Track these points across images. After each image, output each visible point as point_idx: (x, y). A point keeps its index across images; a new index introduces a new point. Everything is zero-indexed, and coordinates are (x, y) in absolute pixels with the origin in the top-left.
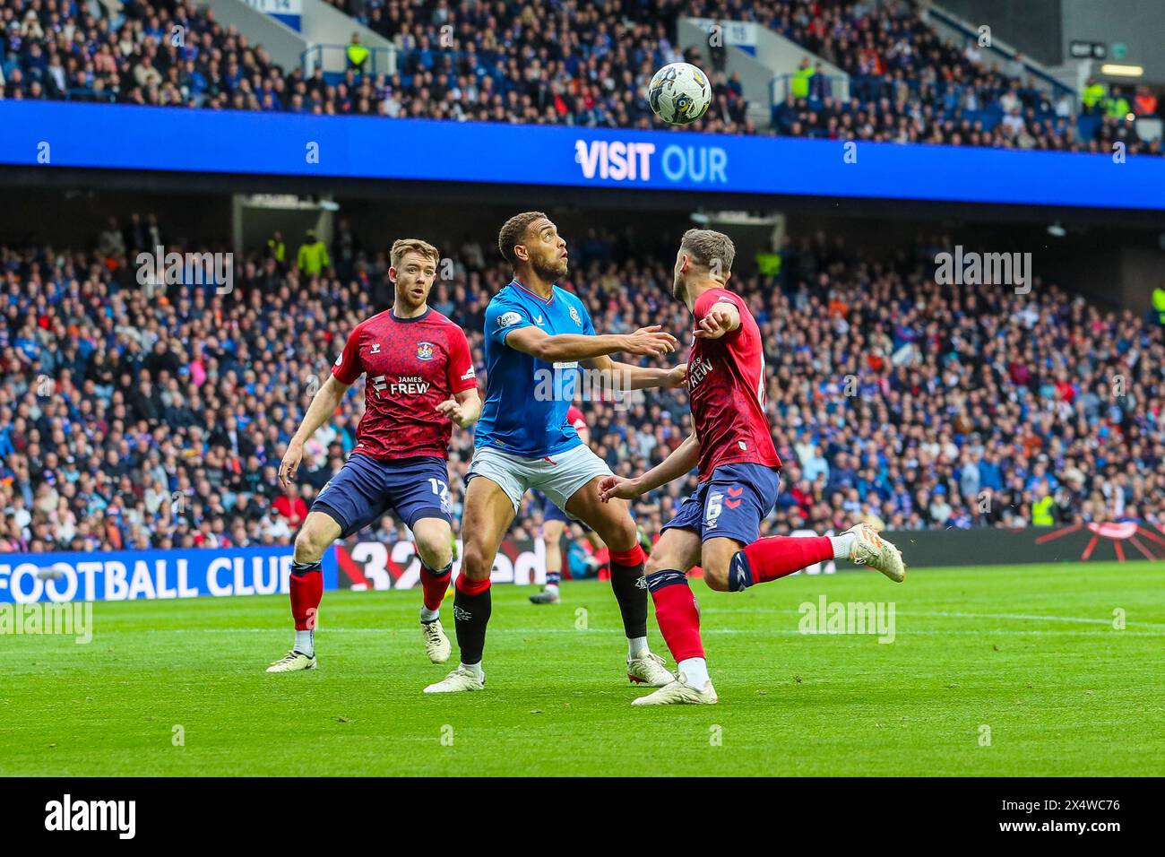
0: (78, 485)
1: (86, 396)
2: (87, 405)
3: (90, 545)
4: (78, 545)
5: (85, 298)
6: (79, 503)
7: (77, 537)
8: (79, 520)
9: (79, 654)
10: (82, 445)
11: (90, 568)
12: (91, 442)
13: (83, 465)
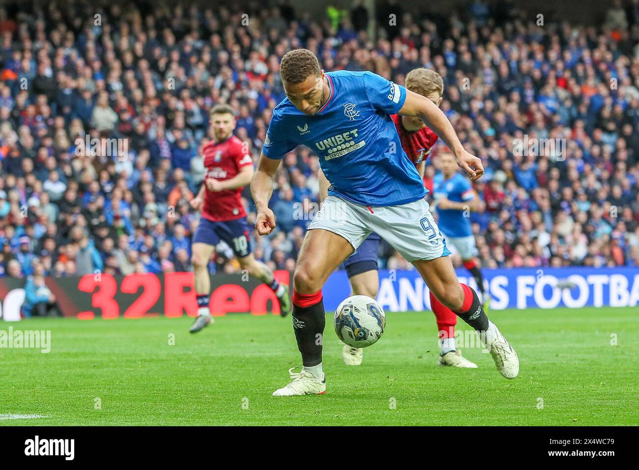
0: (589, 214)
1: (595, 142)
2: (596, 150)
3: (598, 262)
4: (588, 261)
5: (595, 64)
6: (590, 228)
7: (589, 256)
8: (590, 242)
9: (593, 348)
10: (591, 182)
11: (598, 280)
12: (599, 179)
13: (592, 197)
